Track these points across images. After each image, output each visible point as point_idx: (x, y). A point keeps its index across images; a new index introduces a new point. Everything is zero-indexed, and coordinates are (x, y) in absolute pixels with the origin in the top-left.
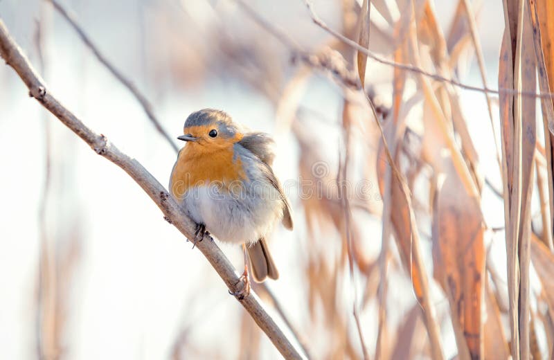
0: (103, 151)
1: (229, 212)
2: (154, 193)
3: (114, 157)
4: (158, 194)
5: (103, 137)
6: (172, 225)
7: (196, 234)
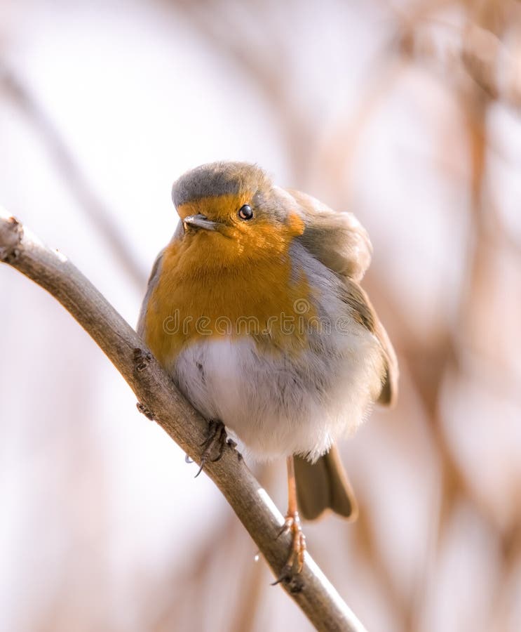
0: (14, 254)
1: (278, 394)
2: (120, 352)
3: (36, 268)
4: (128, 354)
5: (15, 223)
6: (154, 423)
7: (207, 444)
